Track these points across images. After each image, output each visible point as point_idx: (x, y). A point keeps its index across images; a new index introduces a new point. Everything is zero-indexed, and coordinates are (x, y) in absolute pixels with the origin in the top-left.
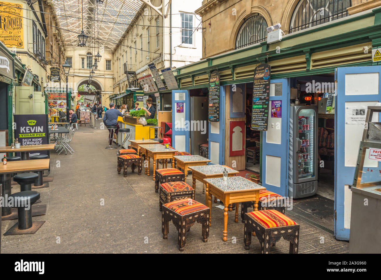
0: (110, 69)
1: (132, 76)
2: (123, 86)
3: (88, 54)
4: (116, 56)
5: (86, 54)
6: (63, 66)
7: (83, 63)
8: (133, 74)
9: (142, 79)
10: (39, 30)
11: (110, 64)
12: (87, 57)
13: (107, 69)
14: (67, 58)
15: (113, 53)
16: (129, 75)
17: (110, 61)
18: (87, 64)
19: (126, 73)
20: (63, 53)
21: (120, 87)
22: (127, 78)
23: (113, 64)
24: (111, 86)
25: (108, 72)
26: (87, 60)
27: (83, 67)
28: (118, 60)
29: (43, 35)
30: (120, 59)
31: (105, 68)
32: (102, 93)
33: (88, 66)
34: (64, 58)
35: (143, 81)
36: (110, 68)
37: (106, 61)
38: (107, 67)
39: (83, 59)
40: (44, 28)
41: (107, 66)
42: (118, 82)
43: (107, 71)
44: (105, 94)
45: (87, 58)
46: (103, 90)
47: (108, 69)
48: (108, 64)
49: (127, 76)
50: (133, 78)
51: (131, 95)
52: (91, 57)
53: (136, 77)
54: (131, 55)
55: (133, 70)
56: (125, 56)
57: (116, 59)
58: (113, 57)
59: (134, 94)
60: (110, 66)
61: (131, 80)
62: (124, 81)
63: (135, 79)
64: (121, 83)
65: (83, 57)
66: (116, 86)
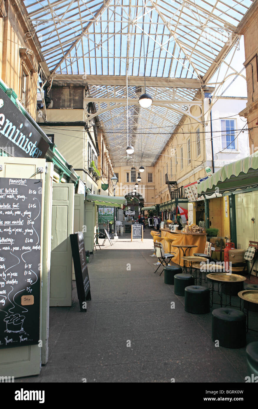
0: (152, 182)
1: (173, 186)
2: (164, 196)
3: (132, 169)
4: (158, 169)
5: (130, 169)
6: (111, 179)
7: (128, 177)
8: (174, 184)
9: (188, 187)
10: (93, 150)
11: (152, 177)
12: (132, 171)
15: (154, 166)
16: (170, 185)
18: (132, 178)
19: (167, 184)
21: (161, 198)
22: (169, 188)
23: (154, 176)
24: (152, 197)
26: (132, 174)
27: (128, 181)
28: (159, 172)
29: (96, 154)
30: (161, 171)
31: (148, 180)
32: (144, 204)
33: (132, 180)
36: (152, 180)
37: (148, 174)
38: (149, 180)
39: (128, 174)
40: (97, 148)
41: (149, 178)
42: (159, 192)
43: (150, 183)
44: (147, 205)
46: (145, 200)
49: (168, 186)
50: (174, 187)
51: (173, 204)
52: (135, 171)
53: (177, 186)
54: (172, 166)
55: (174, 181)
56: (165, 168)
57: (157, 171)
58: (155, 169)
59: (176, 203)
60: (152, 178)
61: (173, 189)
62: (165, 191)
63: (176, 188)
64: (162, 193)
65: (128, 172)
66: (158, 196)
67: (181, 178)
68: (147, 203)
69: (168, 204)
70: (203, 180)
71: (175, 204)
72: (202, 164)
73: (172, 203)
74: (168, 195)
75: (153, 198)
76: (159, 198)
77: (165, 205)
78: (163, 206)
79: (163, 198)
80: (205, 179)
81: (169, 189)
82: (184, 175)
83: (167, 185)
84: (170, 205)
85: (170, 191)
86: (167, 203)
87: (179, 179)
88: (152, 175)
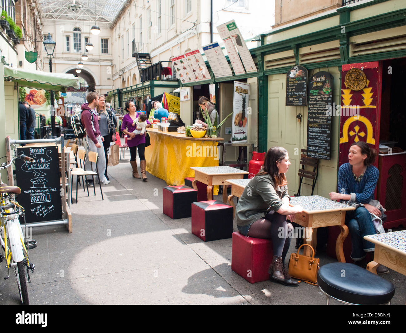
0: (107, 53)
1: (144, 61)
2: (128, 77)
3: (75, 30)
4: (118, 33)
5: (72, 30)
7: (68, 44)
8: (145, 57)
9: (180, 60)
11: (108, 45)
12: (74, 34)
13: (102, 52)
14: (45, 36)
15: (112, 28)
16: (140, 59)
17: (107, 40)
18: (75, 45)
19: (134, 56)
20: (39, 28)
21: (123, 79)
23: (112, 44)
24: (109, 77)
25: (105, 56)
26: (74, 39)
27: (68, 49)
28: (119, 37)
30: (123, 36)
32: (96, 87)
33: (75, 48)
34: (41, 37)
35: (182, 62)
36: (107, 50)
37: (102, 40)
38: (102, 50)
39: (68, 38)
41: (102, 47)
42: (120, 70)
43: (104, 54)
44: (101, 89)
45: (74, 36)
46: (97, 83)
47: (105, 53)
48: (105, 45)
50: (146, 63)
51: (147, 89)
52: (80, 34)
53: (150, 61)
54: (141, 29)
55: (146, 52)
56: (131, 31)
57: (117, 36)
58: (112, 33)
59: (151, 87)
60: (107, 47)
61: (144, 66)
62: (130, 69)
63: (148, 65)
64: (125, 72)
65: (68, 34)
66: (117, 76)
67: (157, 48)
68: (100, 87)
69: (137, 90)
70: (209, 48)
71: (149, 89)
72: (194, 28)
73: (144, 88)
74: (134, 75)
75: (109, 79)
76: (119, 79)
77: (132, 91)
78: (127, 92)
79: (126, 79)
80: (212, 47)
81: (138, 66)
82: (163, 44)
83: (135, 58)
84: (140, 91)
85: (139, 68)
86: (135, 87)
87: (154, 50)
88: (107, 43)
